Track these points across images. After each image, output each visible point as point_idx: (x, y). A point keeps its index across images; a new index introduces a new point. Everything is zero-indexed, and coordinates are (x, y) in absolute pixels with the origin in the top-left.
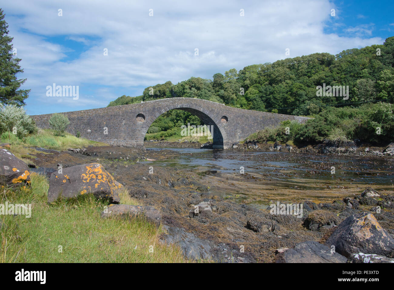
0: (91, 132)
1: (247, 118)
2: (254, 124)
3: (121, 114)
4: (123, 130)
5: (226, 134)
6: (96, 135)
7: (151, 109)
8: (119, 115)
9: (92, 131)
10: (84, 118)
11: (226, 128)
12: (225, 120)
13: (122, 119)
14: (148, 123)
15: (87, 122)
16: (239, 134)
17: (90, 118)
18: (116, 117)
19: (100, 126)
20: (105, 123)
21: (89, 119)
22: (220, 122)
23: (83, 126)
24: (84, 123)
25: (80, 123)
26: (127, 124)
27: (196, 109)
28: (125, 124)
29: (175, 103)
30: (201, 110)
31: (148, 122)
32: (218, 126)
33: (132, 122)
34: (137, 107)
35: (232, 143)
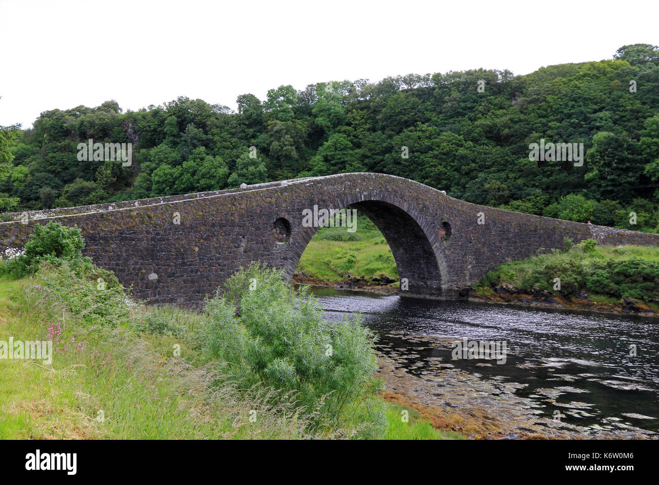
0: (159, 281)
2: (501, 242)
3: (237, 220)
5: (447, 269)
6: (173, 289)
8: (233, 224)
9: (160, 277)
10: (140, 236)
11: (447, 252)
13: (238, 234)
14: (297, 244)
15: (147, 249)
16: (470, 267)
17: (158, 234)
18: (224, 229)
19: (183, 259)
21: (154, 239)
22: (436, 239)
23: (136, 263)
25: (127, 251)
26: (250, 251)
28: (245, 252)
29: (355, 187)
30: (405, 207)
31: (299, 243)
32: (433, 247)
33: (262, 243)
34: (273, 200)
35: (457, 291)
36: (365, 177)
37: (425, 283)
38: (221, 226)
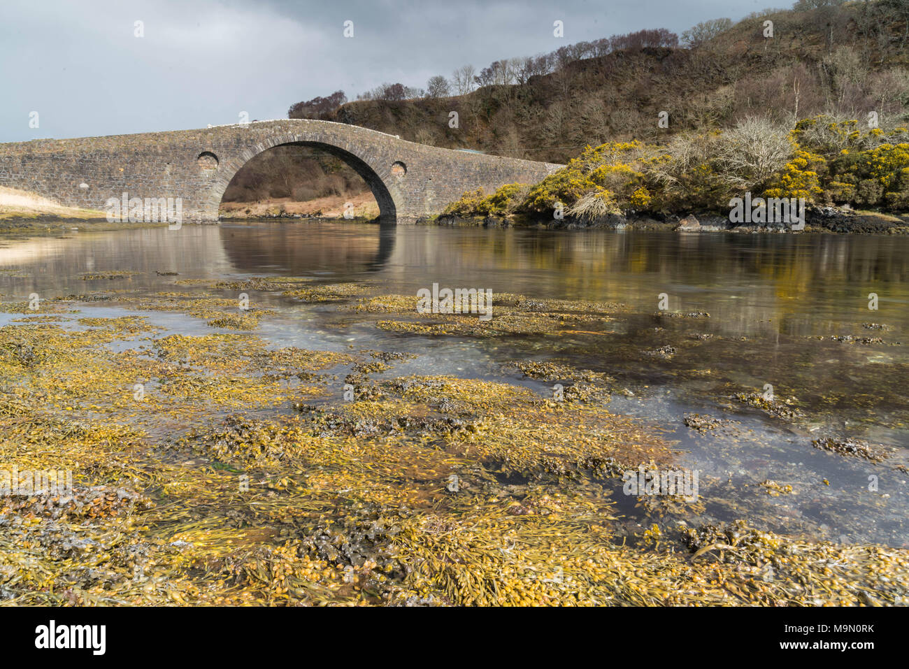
0: (89, 189)
1: (448, 166)
3: (160, 151)
4: (167, 185)
5: (402, 200)
6: (103, 196)
7: (231, 143)
8: (157, 154)
9: (90, 186)
10: (69, 158)
11: (401, 186)
12: (401, 170)
13: (162, 161)
14: (225, 172)
15: (76, 167)
17: (85, 157)
18: (148, 157)
19: (110, 175)
20: (122, 170)
21: (81, 161)
22: (389, 174)
23: (68, 176)
24: (68, 167)
25: (59, 167)
27: (335, 145)
28: (171, 174)
29: (287, 131)
30: (347, 148)
31: (227, 170)
32: (384, 182)
33: (188, 169)
34: (198, 138)
35: (415, 218)
38: (145, 155)
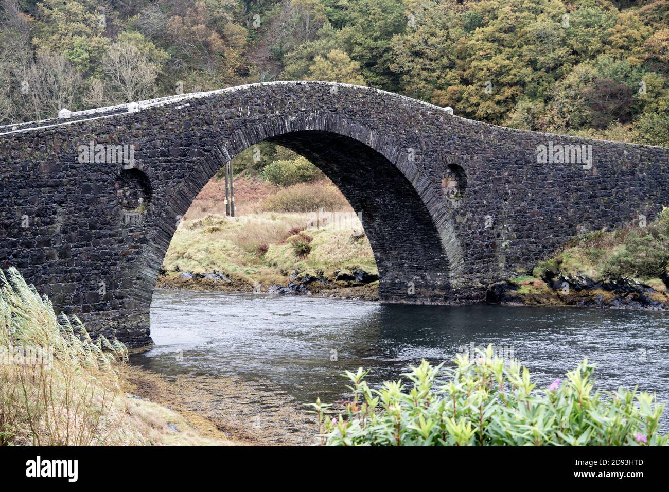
3: (45, 176)
5: (460, 250)
8: (37, 183)
11: (459, 219)
12: (453, 181)
13: (49, 200)
16: (505, 244)
22: (437, 195)
26: (73, 230)
28: (64, 231)
29: (272, 108)
31: (167, 212)
32: (432, 212)
35: (482, 288)
36: (290, 90)
37: (423, 277)
38: (16, 187)
